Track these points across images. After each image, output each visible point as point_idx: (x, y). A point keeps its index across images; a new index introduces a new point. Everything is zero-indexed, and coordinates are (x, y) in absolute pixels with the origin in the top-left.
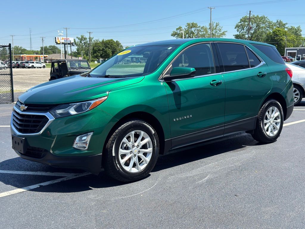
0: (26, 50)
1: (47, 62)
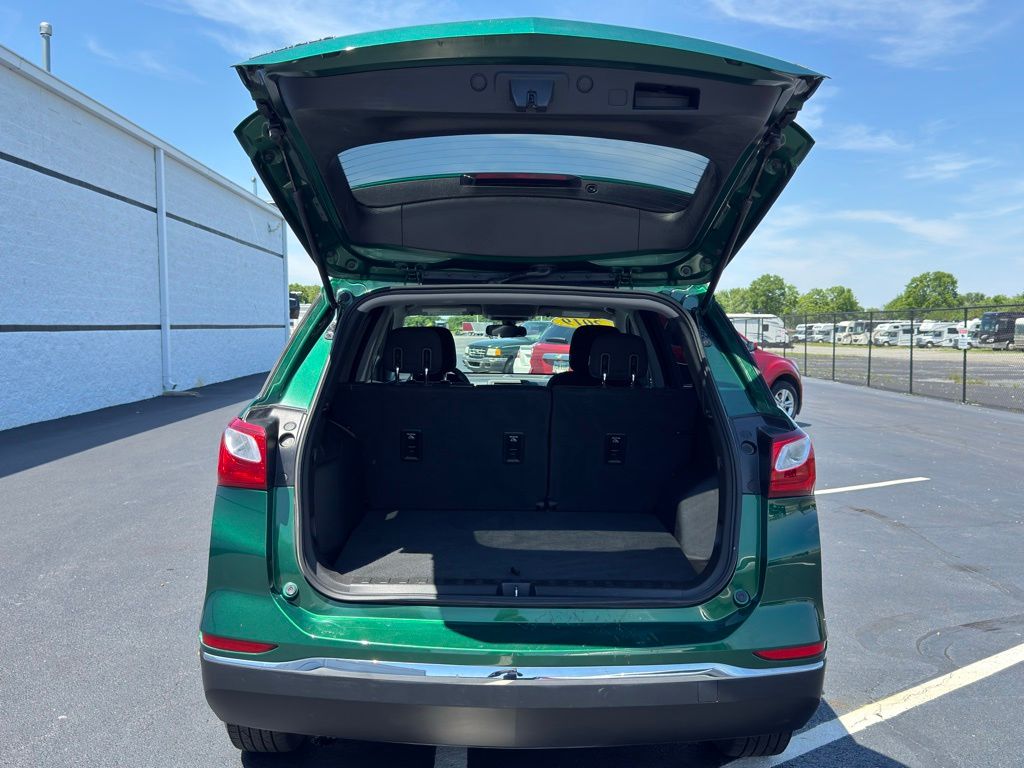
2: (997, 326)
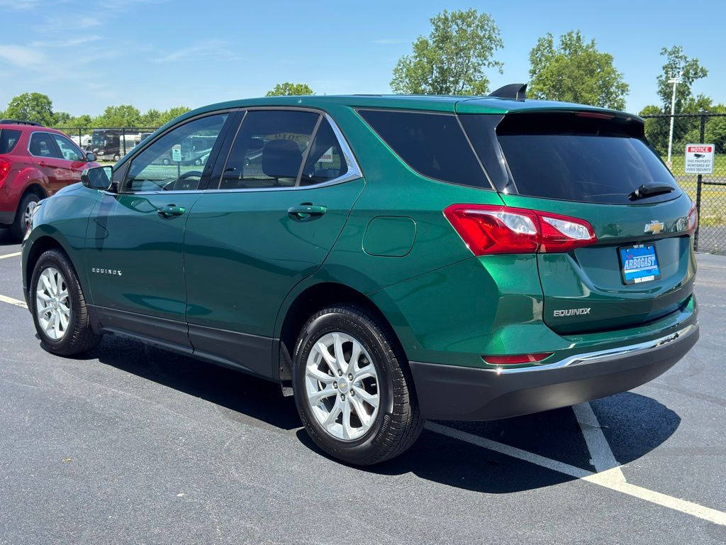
2: (105, 142)
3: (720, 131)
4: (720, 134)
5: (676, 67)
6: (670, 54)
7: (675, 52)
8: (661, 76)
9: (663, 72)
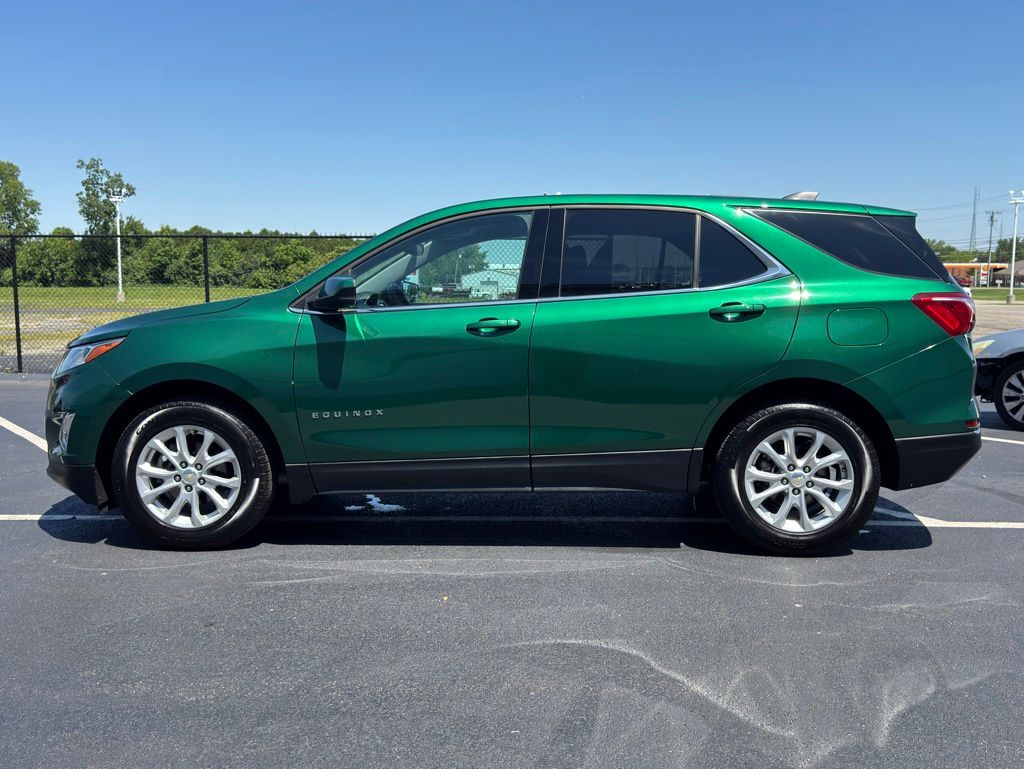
0: (953, 249)
1: (997, 285)
3: (159, 258)
4: (160, 262)
5: (97, 183)
6: (88, 168)
7: (94, 165)
8: (81, 193)
9: (83, 189)
